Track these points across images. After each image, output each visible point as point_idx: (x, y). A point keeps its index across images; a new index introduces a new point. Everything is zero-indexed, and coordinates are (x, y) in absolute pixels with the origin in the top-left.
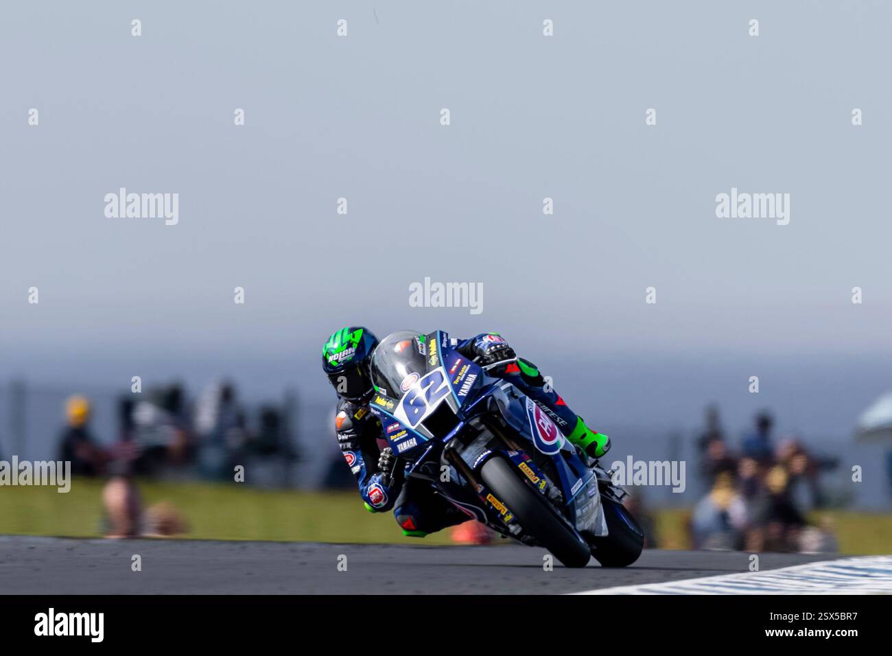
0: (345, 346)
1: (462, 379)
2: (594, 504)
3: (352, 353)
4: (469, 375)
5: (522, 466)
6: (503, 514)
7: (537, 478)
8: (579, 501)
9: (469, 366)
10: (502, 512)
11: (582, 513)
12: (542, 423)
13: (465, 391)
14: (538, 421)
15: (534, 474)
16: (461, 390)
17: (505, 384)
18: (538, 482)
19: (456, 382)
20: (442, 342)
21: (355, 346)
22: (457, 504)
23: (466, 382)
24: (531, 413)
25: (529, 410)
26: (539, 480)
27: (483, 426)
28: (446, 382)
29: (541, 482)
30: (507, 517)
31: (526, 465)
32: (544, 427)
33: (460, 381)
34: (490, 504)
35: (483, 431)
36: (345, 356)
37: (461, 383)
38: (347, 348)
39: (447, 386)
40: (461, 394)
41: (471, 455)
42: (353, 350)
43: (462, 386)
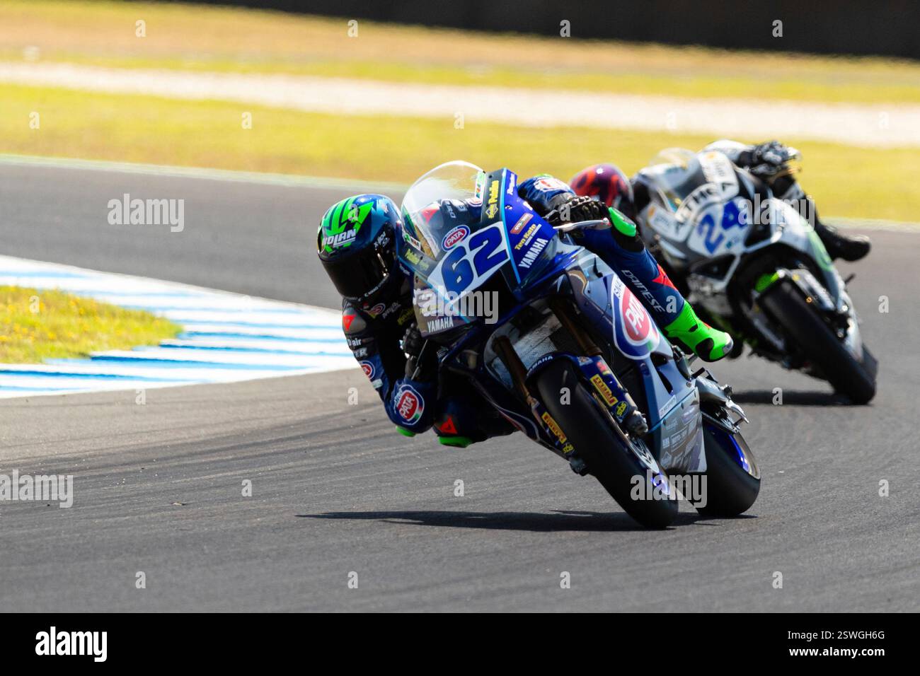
0: (344, 226)
1: (526, 244)
2: (690, 431)
3: (351, 237)
4: (538, 240)
5: (595, 381)
6: (562, 442)
7: (614, 398)
8: (668, 428)
9: (540, 226)
10: (560, 440)
11: (671, 443)
12: (631, 316)
13: (529, 262)
14: (624, 311)
15: (610, 392)
16: (524, 259)
17: (586, 254)
18: (615, 405)
19: (518, 247)
20: (507, 187)
21: (357, 227)
22: (503, 412)
23: (532, 249)
24: (616, 300)
25: (615, 296)
26: (616, 401)
27: (548, 310)
28: (504, 245)
29: (620, 405)
30: (567, 447)
31: (600, 379)
32: (633, 320)
33: (524, 246)
34: (546, 426)
35: (548, 315)
36: (342, 240)
37: (526, 249)
38: (346, 230)
39: (505, 251)
40: (523, 265)
41: (528, 347)
42: (352, 233)
43: (526, 253)
